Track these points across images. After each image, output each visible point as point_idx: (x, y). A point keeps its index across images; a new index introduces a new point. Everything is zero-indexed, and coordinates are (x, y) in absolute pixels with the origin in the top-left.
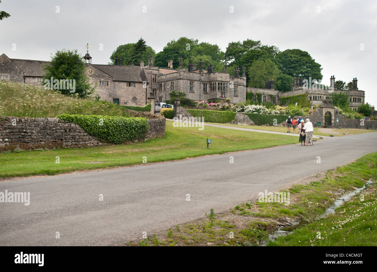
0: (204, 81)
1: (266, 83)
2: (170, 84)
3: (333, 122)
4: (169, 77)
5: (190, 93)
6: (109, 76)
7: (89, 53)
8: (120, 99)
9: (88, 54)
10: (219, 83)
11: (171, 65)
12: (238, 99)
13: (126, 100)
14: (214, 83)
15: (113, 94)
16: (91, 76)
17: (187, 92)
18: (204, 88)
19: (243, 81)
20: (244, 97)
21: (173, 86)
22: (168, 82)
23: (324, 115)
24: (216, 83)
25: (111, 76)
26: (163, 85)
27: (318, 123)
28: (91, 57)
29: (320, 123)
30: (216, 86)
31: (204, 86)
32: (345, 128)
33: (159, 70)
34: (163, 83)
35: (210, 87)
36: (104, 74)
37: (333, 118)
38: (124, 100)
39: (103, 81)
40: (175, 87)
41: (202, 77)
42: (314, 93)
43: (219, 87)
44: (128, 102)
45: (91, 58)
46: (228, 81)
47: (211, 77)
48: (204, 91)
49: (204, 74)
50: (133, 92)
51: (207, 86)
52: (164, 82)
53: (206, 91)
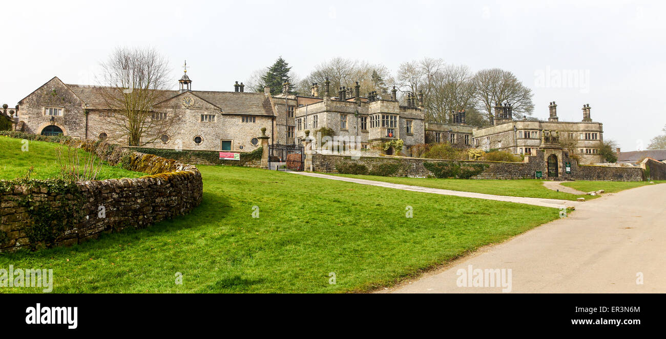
0: (362, 113)
1: (454, 115)
2: (312, 119)
3: (560, 170)
4: (311, 108)
5: (341, 132)
6: (216, 108)
7: (187, 74)
8: (232, 141)
9: (185, 77)
10: (384, 116)
11: (315, 93)
12: (413, 139)
13: (241, 142)
14: (376, 117)
15: (222, 134)
16: (188, 109)
17: (337, 129)
18: (362, 124)
19: (420, 112)
20: (422, 136)
21: (317, 121)
22: (310, 116)
23: (546, 160)
24: (379, 116)
25: (218, 107)
26: (302, 120)
27: (537, 172)
28: (189, 80)
29: (540, 172)
30: (379, 121)
31: (362, 120)
32: (580, 179)
33: (297, 100)
34: (302, 118)
35: (371, 122)
36: (209, 105)
37: (560, 164)
38: (239, 143)
39: (206, 116)
40: (320, 123)
41: (359, 107)
42: (526, 128)
43: (383, 121)
44: (245, 146)
45: (190, 82)
46: (398, 113)
47: (373, 108)
48: (362, 128)
49: (362, 104)
50: (252, 131)
51: (367, 121)
52: (304, 116)
53: (365, 128)
